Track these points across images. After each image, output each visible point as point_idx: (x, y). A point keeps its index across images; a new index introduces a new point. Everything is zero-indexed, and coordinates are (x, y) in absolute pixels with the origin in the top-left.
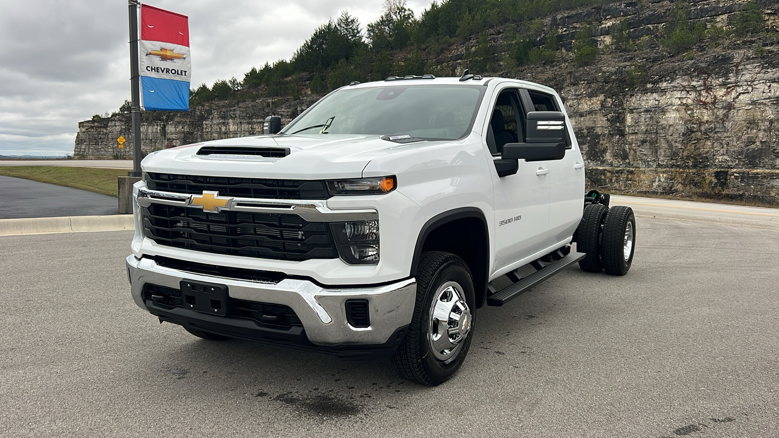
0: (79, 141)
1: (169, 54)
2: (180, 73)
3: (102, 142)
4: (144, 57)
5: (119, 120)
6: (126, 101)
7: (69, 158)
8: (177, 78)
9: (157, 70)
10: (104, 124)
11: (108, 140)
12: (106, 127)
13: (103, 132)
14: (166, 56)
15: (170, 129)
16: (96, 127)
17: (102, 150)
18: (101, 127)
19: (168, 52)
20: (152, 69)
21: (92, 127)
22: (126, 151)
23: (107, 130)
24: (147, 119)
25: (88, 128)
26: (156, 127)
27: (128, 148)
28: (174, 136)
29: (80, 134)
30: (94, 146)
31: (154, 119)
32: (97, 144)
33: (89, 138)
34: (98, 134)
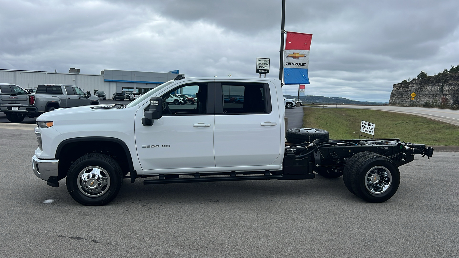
0: (392, 95)
1: (297, 55)
2: (302, 64)
3: (404, 96)
4: (286, 58)
5: (415, 83)
6: (421, 71)
7: (386, 105)
8: (301, 67)
9: (290, 64)
10: (407, 85)
11: (408, 95)
12: (408, 87)
13: (406, 90)
14: (295, 56)
15: (446, 88)
16: (403, 87)
17: (404, 100)
18: (405, 87)
19: (297, 54)
20: (288, 64)
21: (400, 87)
22: (417, 102)
23: (408, 89)
24: (432, 82)
25: (397, 88)
26: (437, 87)
27: (419, 99)
28: (447, 93)
29: (393, 91)
30: (400, 98)
31: (437, 82)
32: (402, 97)
33: (398, 94)
34: (403, 91)
